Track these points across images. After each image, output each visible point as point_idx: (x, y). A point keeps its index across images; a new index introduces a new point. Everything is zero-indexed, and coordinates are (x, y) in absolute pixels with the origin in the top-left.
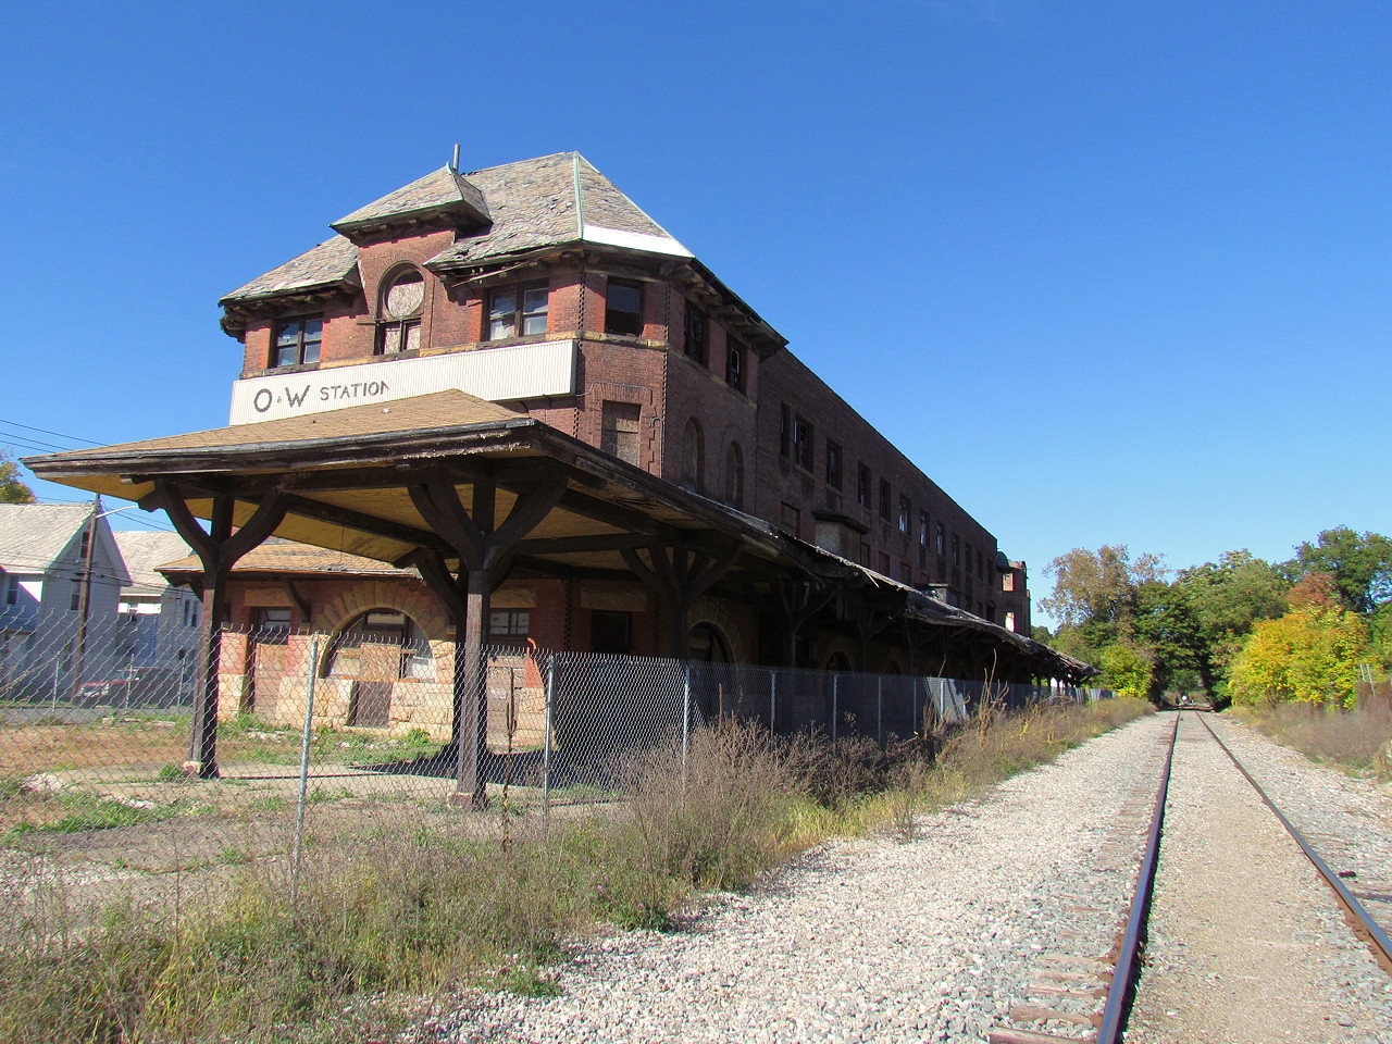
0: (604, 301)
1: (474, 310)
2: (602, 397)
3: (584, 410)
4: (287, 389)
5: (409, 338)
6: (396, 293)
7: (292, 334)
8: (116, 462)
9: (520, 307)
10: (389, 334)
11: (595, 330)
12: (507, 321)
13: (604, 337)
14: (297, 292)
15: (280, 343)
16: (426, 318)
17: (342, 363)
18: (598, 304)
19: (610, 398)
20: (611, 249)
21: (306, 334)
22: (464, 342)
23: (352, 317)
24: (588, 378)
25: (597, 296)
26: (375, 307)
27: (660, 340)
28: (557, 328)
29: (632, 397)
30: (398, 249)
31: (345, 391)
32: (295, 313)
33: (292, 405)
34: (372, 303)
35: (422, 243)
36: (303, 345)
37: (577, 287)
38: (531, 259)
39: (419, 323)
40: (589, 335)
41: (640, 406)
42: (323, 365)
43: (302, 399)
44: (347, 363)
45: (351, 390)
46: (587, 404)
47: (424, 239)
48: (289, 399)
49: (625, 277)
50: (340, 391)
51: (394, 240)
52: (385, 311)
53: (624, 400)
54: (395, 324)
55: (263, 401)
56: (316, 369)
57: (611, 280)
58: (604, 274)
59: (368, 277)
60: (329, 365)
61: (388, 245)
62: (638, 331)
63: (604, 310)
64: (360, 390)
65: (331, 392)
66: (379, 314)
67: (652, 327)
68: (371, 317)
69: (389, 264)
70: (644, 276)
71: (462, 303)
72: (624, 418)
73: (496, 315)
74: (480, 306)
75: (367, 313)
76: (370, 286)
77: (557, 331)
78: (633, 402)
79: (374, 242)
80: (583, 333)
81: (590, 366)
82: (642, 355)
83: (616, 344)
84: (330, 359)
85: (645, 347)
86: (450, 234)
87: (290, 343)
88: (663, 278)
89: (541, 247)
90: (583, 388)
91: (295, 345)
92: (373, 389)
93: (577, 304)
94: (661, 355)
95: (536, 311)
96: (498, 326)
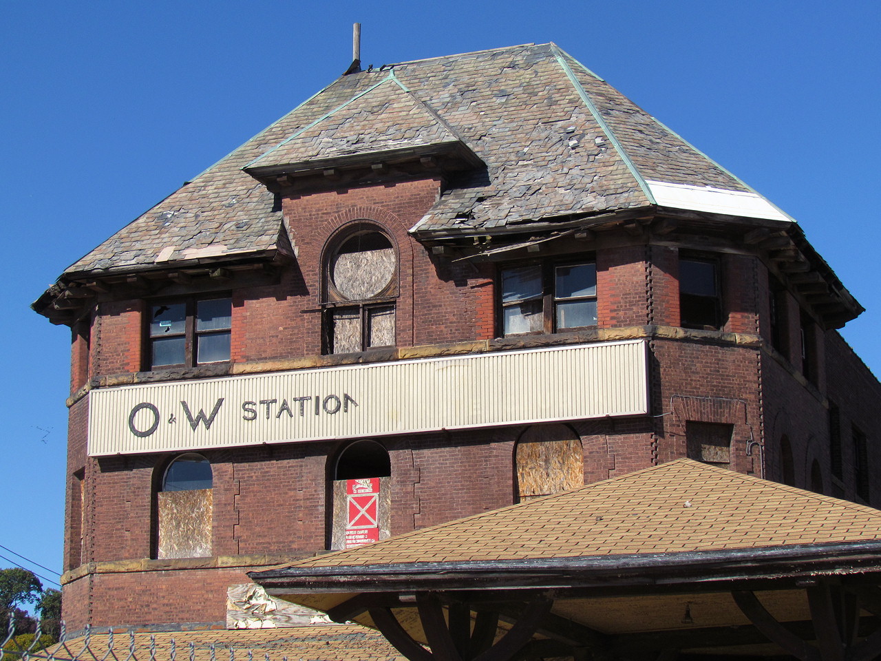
0: (676, 283)
1: (479, 294)
2: (684, 416)
3: (663, 437)
4: (184, 403)
5: (374, 329)
6: (345, 263)
7: (174, 319)
8: (403, 577)
9: (549, 289)
10: (339, 323)
11: (668, 324)
12: (529, 307)
13: (681, 333)
14: (200, 264)
15: (155, 333)
16: (404, 303)
17: (269, 365)
18: (668, 287)
19: (694, 417)
20: (692, 216)
21: (199, 321)
22: (467, 337)
23: (281, 298)
24: (665, 392)
25: (668, 277)
26: (318, 285)
27: (749, 333)
28: (614, 322)
29: (722, 414)
30: (349, 203)
31: (284, 407)
32: (182, 291)
33: (194, 426)
34: (312, 278)
35: (388, 195)
36: (196, 336)
37: (640, 266)
38: (577, 229)
39: (392, 308)
40: (662, 331)
41: (732, 425)
42: (237, 368)
43: (212, 419)
44: (278, 365)
45: (295, 407)
46: (667, 427)
47: (391, 190)
48: (190, 417)
49: (698, 248)
50: (275, 408)
51: (342, 189)
52: (331, 291)
53: (712, 419)
54: (350, 309)
55: (144, 420)
56: (227, 374)
57: (683, 253)
58: (673, 247)
59: (301, 240)
60: (248, 368)
61: (333, 196)
62: (720, 322)
63: (677, 297)
64: (310, 406)
65: (261, 410)
66: (325, 295)
67: (738, 316)
68: (314, 300)
69: (336, 223)
70: (724, 246)
71: (461, 283)
72: (710, 443)
73: (511, 299)
74: (490, 288)
75: (304, 292)
76: (307, 255)
77: (614, 326)
78: (724, 421)
79: (308, 192)
80: (655, 329)
81: (667, 376)
82: (730, 356)
83: (697, 342)
84: (248, 359)
85: (732, 344)
86: (433, 184)
87: (170, 333)
88: (749, 248)
89: (594, 213)
90: (660, 404)
91: (182, 336)
92: (332, 405)
93: (642, 289)
94: (753, 355)
95: (575, 296)
96: (514, 314)
